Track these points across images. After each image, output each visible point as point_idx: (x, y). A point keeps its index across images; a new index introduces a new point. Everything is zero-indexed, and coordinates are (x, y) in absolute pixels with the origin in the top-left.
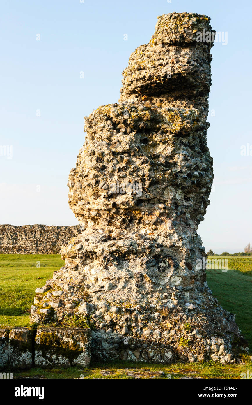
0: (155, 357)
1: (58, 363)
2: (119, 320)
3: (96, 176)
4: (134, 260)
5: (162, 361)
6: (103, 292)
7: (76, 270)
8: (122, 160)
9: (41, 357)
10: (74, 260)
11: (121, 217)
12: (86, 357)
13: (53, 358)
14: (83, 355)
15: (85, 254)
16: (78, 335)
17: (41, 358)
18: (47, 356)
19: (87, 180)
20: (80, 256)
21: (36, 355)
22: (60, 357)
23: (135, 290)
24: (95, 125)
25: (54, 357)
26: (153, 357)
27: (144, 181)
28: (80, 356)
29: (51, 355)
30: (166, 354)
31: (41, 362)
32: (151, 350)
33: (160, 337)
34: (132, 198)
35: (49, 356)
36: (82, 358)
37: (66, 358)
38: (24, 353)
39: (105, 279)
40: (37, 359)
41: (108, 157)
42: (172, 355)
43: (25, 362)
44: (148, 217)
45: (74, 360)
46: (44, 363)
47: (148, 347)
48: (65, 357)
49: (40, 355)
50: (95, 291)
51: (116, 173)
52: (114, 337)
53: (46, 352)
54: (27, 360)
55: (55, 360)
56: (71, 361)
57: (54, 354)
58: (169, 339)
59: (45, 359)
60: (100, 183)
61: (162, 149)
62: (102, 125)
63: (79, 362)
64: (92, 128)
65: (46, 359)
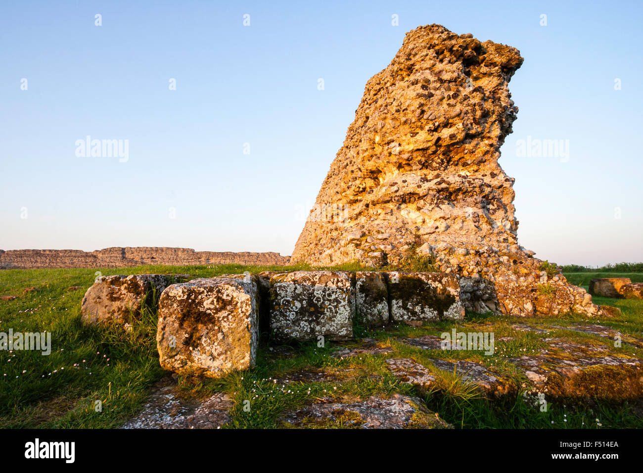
0: (513, 310)
1: (424, 318)
2: (468, 264)
3: (421, 105)
4: (464, 200)
5: (522, 314)
6: (438, 233)
7: (392, 215)
8: (449, 89)
9: (401, 309)
10: (387, 205)
11: (439, 157)
12: (460, 308)
13: (416, 310)
14: (455, 305)
15: (402, 196)
16: (447, 278)
17: (402, 311)
18: (409, 308)
19: (405, 114)
20: (397, 198)
21: (395, 306)
22: (426, 309)
23: (473, 231)
24: (416, 54)
25: (418, 309)
26: (512, 309)
27: (474, 111)
28: (452, 307)
29: (414, 306)
30: (525, 305)
31: (402, 316)
32: (509, 300)
33: (517, 285)
34: (463, 129)
35: (411, 308)
36: (455, 310)
37: (434, 310)
38: (380, 303)
39: (440, 218)
40: (396, 313)
41: (434, 85)
42: (532, 307)
43: (381, 317)
44: (470, 156)
45: (445, 313)
46: (406, 317)
47: (505, 298)
48: (432, 309)
49: (400, 307)
50: (429, 232)
51: (445, 101)
52: (465, 286)
53: (406, 302)
54: (385, 313)
55: (420, 313)
56: (441, 314)
57: (417, 305)
58: (527, 287)
59: (406, 313)
60: (425, 113)
61: (487, 82)
62: (424, 53)
63: (451, 316)
64: (411, 59)
65: (408, 312)
